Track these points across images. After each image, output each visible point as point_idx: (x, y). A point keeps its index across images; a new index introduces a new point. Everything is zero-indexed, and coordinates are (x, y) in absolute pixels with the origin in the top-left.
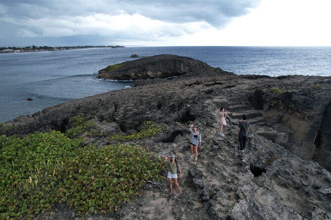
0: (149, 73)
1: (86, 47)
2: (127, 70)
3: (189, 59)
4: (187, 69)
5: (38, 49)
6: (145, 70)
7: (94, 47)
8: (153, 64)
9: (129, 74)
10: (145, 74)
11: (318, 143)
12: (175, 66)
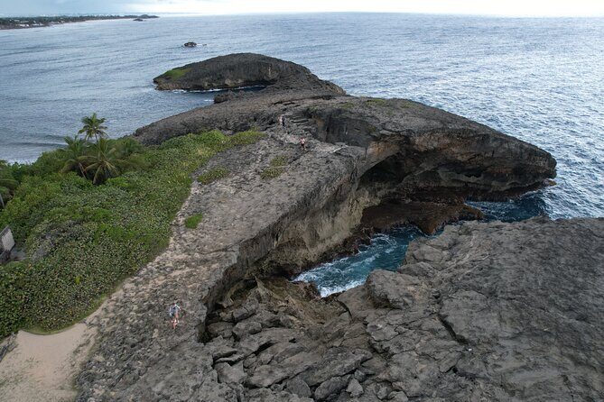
1: (82, 19)
2: (197, 79)
4: (276, 75)
6: (221, 78)
8: (232, 69)
10: (221, 82)
11: (328, 131)
12: (260, 71)
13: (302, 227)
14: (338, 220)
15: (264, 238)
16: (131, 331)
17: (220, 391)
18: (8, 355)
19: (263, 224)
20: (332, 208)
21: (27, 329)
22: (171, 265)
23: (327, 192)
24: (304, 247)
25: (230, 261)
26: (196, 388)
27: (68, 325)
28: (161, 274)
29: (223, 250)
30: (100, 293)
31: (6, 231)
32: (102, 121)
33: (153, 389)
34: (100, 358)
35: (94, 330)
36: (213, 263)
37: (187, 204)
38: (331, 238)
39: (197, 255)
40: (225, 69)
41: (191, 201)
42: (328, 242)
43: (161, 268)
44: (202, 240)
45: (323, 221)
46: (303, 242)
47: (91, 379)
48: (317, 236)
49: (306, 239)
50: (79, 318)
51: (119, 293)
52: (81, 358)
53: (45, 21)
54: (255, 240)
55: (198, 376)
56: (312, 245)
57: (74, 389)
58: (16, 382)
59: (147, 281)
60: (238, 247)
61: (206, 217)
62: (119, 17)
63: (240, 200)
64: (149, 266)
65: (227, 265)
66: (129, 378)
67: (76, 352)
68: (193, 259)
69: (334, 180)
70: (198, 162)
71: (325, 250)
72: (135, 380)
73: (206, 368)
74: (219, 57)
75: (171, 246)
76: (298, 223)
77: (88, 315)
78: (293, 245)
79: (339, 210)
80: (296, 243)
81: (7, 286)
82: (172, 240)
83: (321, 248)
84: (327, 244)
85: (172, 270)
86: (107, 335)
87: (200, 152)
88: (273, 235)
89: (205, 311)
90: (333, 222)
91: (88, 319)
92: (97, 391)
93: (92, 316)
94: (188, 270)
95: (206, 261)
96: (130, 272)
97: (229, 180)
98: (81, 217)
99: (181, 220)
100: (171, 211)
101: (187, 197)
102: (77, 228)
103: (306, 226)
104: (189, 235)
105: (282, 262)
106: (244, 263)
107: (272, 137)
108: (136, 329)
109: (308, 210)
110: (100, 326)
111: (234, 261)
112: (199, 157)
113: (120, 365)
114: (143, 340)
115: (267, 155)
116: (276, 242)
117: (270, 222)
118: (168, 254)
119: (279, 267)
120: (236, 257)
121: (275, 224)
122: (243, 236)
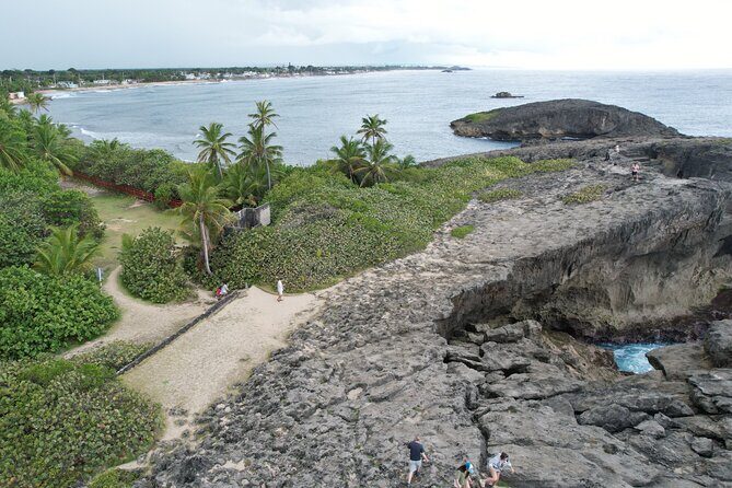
0: (542, 131)
1: (387, 68)
2: (504, 123)
3: (620, 109)
4: (612, 126)
5: (299, 72)
6: (535, 125)
7: (404, 68)
8: (551, 115)
9: (507, 130)
10: (534, 130)
12: (589, 121)
13: (610, 271)
14: (671, 285)
15: (550, 264)
16: (360, 309)
17: (446, 380)
18: (237, 300)
19: (553, 244)
20: (664, 263)
21: (259, 285)
22: (423, 265)
23: (659, 232)
24: (608, 305)
25: (498, 275)
26: (417, 369)
27: (298, 292)
28: (408, 271)
29: (493, 263)
30: (338, 273)
31: (266, 206)
32: (384, 122)
33: (367, 358)
34: (320, 324)
35: (322, 302)
36: (475, 273)
37: (459, 216)
38: (653, 307)
39: (458, 263)
40: (542, 115)
41: (464, 215)
42: (647, 312)
43: (411, 266)
44: (468, 250)
45: (646, 278)
46: (607, 297)
47: (304, 336)
48: (630, 296)
49: (613, 294)
50: (310, 289)
51: (358, 279)
52: (302, 320)
53: (350, 70)
54: (537, 262)
55: (423, 358)
56: (620, 308)
57: (287, 342)
58: (237, 321)
59: (391, 273)
60: (513, 264)
61: (479, 230)
62: (426, 68)
63: (528, 221)
64: (398, 262)
65: (493, 279)
66: (343, 345)
67: (298, 314)
68: (451, 266)
69: (677, 215)
70: (484, 183)
71: (639, 320)
72: (350, 348)
73: (435, 356)
74: (538, 103)
75: (429, 250)
76: (606, 264)
77: (320, 288)
78: (591, 298)
79: (675, 269)
80: (595, 295)
81: (253, 244)
82: (431, 244)
83: (633, 316)
84: (646, 315)
85: (423, 270)
86: (333, 307)
87: (488, 174)
88: (564, 265)
89: (450, 308)
90: (662, 285)
91: (318, 293)
92: (307, 348)
93: (324, 291)
94: (442, 274)
95: (468, 269)
96: (375, 263)
97: (519, 202)
98: (339, 203)
99: (448, 230)
100: (438, 220)
101: (461, 210)
102: (331, 210)
103: (617, 274)
104: (453, 243)
105: (569, 315)
106: (516, 288)
107: (590, 167)
108: (364, 308)
109: (625, 249)
110: (328, 299)
111: (503, 277)
112: (487, 179)
113: (338, 333)
114: (370, 318)
115: (577, 183)
116: (566, 278)
117: (563, 244)
118: (423, 256)
119: (563, 321)
120: (507, 273)
121: (571, 250)
122: (522, 253)
